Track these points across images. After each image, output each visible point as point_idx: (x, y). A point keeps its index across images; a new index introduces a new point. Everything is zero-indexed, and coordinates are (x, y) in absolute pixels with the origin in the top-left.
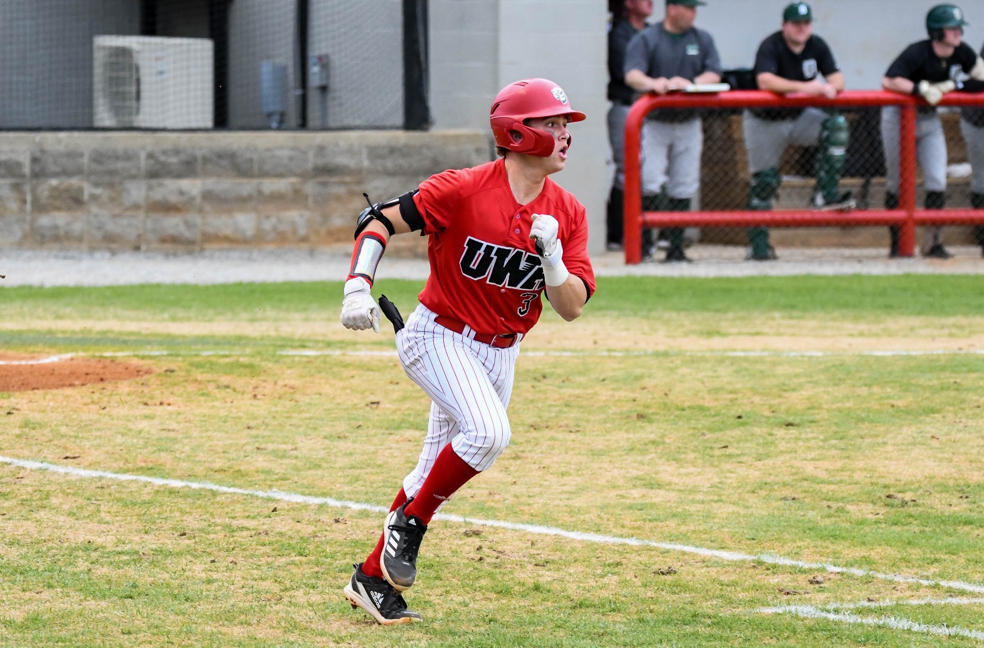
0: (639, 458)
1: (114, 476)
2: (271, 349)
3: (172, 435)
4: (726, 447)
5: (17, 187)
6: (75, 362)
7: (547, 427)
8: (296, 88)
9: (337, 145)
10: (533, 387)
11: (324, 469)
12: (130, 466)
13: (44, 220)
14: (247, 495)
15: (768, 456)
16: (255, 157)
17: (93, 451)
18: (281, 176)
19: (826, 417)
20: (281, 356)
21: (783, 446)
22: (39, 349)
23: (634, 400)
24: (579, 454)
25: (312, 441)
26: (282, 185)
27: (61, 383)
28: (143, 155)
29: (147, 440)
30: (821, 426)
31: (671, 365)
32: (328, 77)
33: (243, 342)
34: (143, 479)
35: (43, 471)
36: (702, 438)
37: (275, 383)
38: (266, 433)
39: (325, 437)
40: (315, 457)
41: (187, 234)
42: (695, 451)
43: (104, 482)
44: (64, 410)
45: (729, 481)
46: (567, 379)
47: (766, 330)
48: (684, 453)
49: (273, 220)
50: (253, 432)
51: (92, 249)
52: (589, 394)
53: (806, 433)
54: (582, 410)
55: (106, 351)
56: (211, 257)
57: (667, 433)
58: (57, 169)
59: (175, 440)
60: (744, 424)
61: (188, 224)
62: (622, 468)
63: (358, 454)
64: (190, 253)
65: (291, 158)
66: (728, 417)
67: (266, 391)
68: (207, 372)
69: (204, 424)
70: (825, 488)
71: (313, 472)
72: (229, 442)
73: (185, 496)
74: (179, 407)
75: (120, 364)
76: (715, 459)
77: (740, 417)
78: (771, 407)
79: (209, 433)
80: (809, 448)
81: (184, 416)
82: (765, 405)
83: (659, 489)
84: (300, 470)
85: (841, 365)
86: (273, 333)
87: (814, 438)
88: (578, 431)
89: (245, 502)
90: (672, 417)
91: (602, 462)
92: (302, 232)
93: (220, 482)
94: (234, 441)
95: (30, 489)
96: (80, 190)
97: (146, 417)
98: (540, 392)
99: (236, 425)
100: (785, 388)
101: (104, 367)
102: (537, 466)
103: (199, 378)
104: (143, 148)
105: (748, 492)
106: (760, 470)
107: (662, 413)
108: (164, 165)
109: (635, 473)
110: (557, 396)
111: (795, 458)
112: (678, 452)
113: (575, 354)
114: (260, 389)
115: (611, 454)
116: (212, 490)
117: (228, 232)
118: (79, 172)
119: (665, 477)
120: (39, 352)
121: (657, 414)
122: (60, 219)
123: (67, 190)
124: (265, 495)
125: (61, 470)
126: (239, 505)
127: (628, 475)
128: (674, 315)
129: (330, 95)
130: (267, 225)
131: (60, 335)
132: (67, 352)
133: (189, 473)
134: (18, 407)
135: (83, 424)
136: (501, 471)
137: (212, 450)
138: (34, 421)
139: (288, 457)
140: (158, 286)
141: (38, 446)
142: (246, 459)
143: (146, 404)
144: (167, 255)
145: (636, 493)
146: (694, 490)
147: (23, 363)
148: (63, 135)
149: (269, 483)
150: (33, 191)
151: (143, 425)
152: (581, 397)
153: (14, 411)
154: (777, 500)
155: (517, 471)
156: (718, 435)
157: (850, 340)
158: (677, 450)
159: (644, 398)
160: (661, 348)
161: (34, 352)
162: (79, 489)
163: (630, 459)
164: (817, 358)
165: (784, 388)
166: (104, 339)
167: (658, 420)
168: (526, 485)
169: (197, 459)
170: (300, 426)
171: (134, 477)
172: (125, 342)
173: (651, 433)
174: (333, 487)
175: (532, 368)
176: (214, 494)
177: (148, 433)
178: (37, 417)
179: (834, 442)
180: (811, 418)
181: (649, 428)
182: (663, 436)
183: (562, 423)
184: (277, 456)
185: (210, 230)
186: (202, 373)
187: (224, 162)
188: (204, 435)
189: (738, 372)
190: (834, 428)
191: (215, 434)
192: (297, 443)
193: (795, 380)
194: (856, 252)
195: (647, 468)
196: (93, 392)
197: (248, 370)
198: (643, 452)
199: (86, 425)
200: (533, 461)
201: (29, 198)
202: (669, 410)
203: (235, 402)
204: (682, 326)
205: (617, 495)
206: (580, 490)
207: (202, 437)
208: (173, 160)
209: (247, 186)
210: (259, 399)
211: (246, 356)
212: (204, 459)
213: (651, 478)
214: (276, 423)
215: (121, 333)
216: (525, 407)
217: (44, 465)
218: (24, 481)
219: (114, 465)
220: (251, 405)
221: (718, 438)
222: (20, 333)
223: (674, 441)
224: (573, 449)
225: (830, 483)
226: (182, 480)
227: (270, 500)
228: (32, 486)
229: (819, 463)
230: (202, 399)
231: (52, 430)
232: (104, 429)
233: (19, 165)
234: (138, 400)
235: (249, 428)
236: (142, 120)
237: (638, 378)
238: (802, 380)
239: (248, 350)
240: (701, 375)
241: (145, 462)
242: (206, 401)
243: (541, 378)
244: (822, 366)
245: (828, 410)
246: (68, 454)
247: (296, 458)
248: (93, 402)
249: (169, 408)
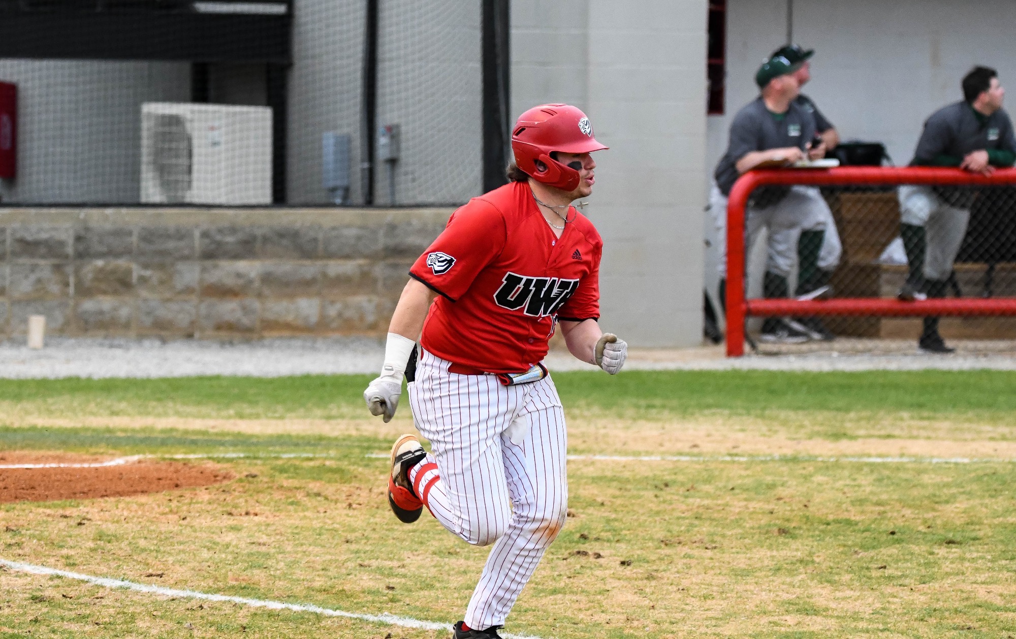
0: (788, 580)
1: (204, 596)
2: (357, 451)
3: (263, 549)
4: (885, 567)
5: (57, 268)
6: (143, 465)
7: (679, 543)
8: (363, 161)
9: (409, 224)
10: (656, 496)
11: (437, 589)
12: (221, 584)
13: (88, 305)
14: (356, 619)
15: (933, 578)
16: (320, 236)
17: (177, 567)
18: (347, 257)
19: (990, 534)
20: (370, 459)
21: (947, 567)
22: (102, 450)
23: (772, 513)
24: (720, 574)
25: (419, 558)
26: (349, 267)
27: (132, 489)
28: (197, 234)
29: (236, 555)
30: (986, 544)
31: (804, 472)
32: (398, 149)
33: (323, 442)
34: (238, 599)
35: (124, 589)
36: (855, 556)
37: (370, 490)
38: (368, 548)
39: (434, 553)
40: (425, 575)
41: (246, 321)
42: (850, 573)
43: (193, 602)
44: (140, 520)
45: (893, 607)
46: (692, 487)
47: (897, 432)
48: (837, 574)
49: (338, 306)
50: (354, 547)
51: (141, 337)
52: (719, 505)
53: (970, 551)
54: (715, 523)
55: (176, 453)
56: (270, 347)
57: (814, 550)
58: (104, 249)
59: (267, 556)
60: (899, 541)
61: (245, 310)
62: (770, 591)
63: (473, 572)
64: (248, 341)
65: (359, 238)
66: (880, 533)
67: (361, 500)
68: (293, 478)
69: (297, 536)
70: (1004, 616)
71: (426, 593)
72: (329, 557)
73: (286, 620)
74: (267, 517)
75: (194, 467)
76: (874, 581)
77: (893, 533)
78: (925, 521)
79: (304, 548)
80: (977, 569)
81: (274, 528)
82: (919, 518)
83: (816, 615)
84: (411, 591)
85: (994, 473)
86: (354, 433)
87: (981, 558)
88: (715, 548)
89: (354, 627)
90: (817, 533)
91: (747, 583)
92: (371, 318)
93: (323, 604)
94: (334, 557)
95: (112, 611)
96: (129, 272)
97: (233, 528)
98: (664, 502)
99: (333, 538)
100: (937, 499)
101: (177, 471)
102: (675, 589)
103: (285, 484)
104: (197, 226)
105: (916, 619)
106: (925, 594)
107: (805, 527)
108: (219, 244)
109: (785, 596)
110: (684, 507)
111: (964, 581)
112: (831, 573)
113: (695, 459)
114: (355, 497)
115: (756, 574)
116: (316, 613)
117: (290, 318)
118: (127, 252)
119: (820, 602)
120: (102, 454)
121: (800, 528)
122: (106, 303)
123: (113, 272)
124: (376, 619)
125: (144, 589)
126: (347, 631)
127: (778, 599)
128: (792, 415)
129: (402, 169)
130: (332, 311)
131: (120, 434)
132: (133, 454)
133: (289, 593)
134: (89, 516)
135: (163, 537)
136: (636, 593)
137: (311, 567)
138: (109, 533)
139: (396, 576)
140: (218, 378)
141: (116, 561)
142: (350, 577)
143: (230, 514)
144: (223, 344)
145: (791, 619)
146: (856, 617)
147: (86, 465)
148: (109, 211)
149: (378, 605)
150: (77, 272)
151: (229, 537)
152: (711, 509)
153: (85, 522)
154: (949, 630)
155: (653, 593)
156: (872, 553)
157: (992, 444)
158: (830, 570)
159: (781, 509)
160: (789, 452)
161: (96, 453)
162: (166, 611)
163: (778, 580)
164: (965, 465)
165: (935, 501)
166: (169, 440)
167: (801, 535)
168: (666, 609)
169: (294, 577)
170: (404, 540)
171: (227, 598)
172: (194, 442)
173: (797, 550)
174: (450, 610)
175: (651, 474)
176: (319, 617)
177: (236, 546)
178: (111, 528)
179: (1004, 562)
180: (973, 535)
181: (794, 544)
182: (811, 554)
183: (695, 538)
184: (382, 574)
185: (270, 316)
186: (289, 478)
187: (285, 242)
188: (300, 549)
189: (880, 480)
190: (1001, 547)
191: (311, 548)
192: (403, 560)
193: (945, 490)
194: (981, 345)
195: (798, 591)
196: (170, 500)
197: (337, 476)
198: (791, 573)
199: (167, 538)
200: (670, 581)
201: (72, 280)
202: (812, 524)
203: (329, 512)
204: (802, 426)
205: (770, 622)
206: (727, 617)
207: (296, 552)
208: (230, 239)
209: (310, 269)
210: (354, 509)
211: (332, 459)
212: (302, 577)
213: (805, 603)
214: (377, 536)
215: (186, 432)
216: (650, 519)
217: (126, 583)
218: (104, 602)
219: (202, 583)
220: (347, 515)
221: (872, 558)
222: (75, 432)
223: (825, 559)
224: (712, 568)
225: (1007, 610)
226: (282, 602)
227: (382, 624)
228: (114, 607)
229: (992, 587)
230: (291, 508)
231: (130, 543)
232: (186, 542)
233: (62, 244)
234: (220, 509)
235: (347, 542)
236: (196, 195)
237: (771, 487)
238: (954, 490)
239: (332, 453)
240: (839, 484)
241: (237, 580)
242: (296, 511)
243: (663, 486)
244: (973, 475)
245: (990, 526)
246: (151, 571)
247: (404, 576)
248: (171, 511)
249: (256, 518)
